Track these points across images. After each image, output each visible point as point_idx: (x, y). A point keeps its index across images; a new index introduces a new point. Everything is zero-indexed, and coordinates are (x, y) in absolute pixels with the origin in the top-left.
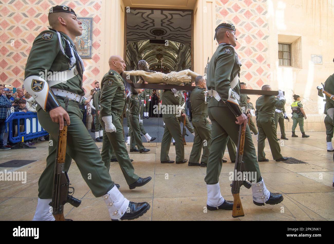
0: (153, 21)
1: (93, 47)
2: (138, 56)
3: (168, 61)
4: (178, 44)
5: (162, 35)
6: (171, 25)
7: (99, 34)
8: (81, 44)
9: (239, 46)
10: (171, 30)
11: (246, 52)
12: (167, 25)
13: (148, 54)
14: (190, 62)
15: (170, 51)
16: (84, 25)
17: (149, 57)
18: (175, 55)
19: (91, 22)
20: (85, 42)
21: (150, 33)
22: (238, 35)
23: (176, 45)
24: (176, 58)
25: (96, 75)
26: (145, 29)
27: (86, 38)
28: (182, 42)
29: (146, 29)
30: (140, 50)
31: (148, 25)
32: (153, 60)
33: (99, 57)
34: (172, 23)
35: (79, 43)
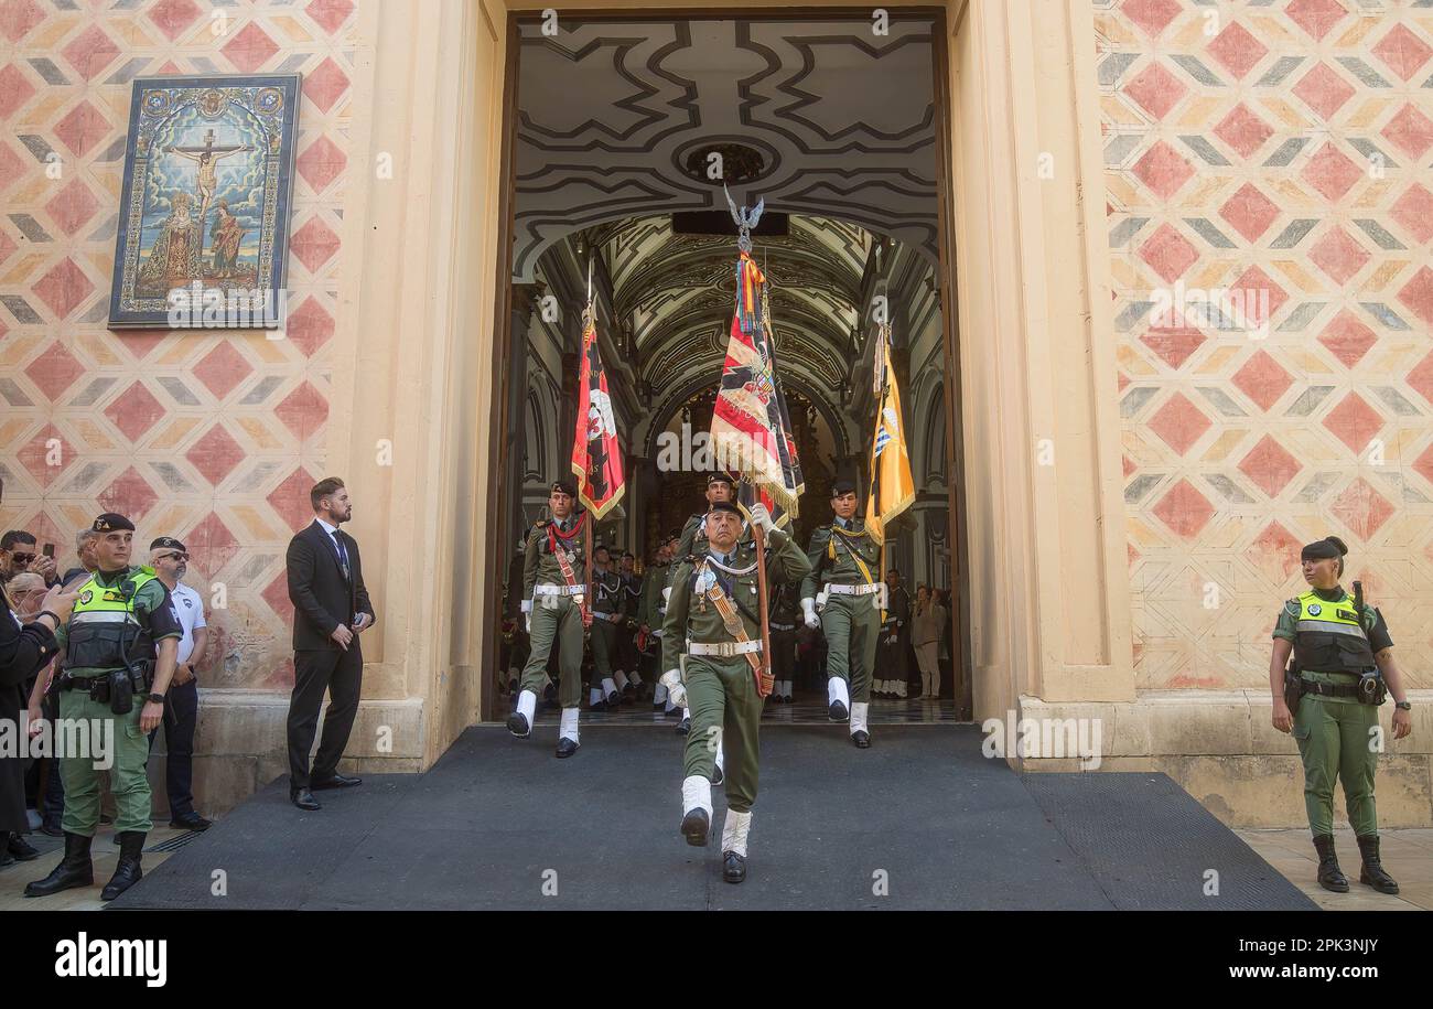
0: (692, 90)
1: (291, 253)
2: (613, 323)
3: (799, 349)
4: (862, 245)
5: (750, 180)
6: (805, 112)
7: (335, 173)
8: (221, 237)
9: (1271, 220)
10: (804, 149)
11: (1323, 258)
12: (781, 113)
13: (676, 315)
14: (937, 348)
15: (813, 291)
16: (246, 120)
17: (679, 328)
18: (843, 312)
19: (291, 103)
20: (243, 226)
21: (676, 171)
22: (1258, 146)
23: (848, 248)
24: (848, 332)
25: (303, 432)
26: (641, 145)
27: (252, 203)
28: (882, 224)
29: (649, 147)
30: (624, 288)
31: (656, 117)
32: (705, 346)
33: (331, 320)
34: (808, 99)
35: (207, 233)
